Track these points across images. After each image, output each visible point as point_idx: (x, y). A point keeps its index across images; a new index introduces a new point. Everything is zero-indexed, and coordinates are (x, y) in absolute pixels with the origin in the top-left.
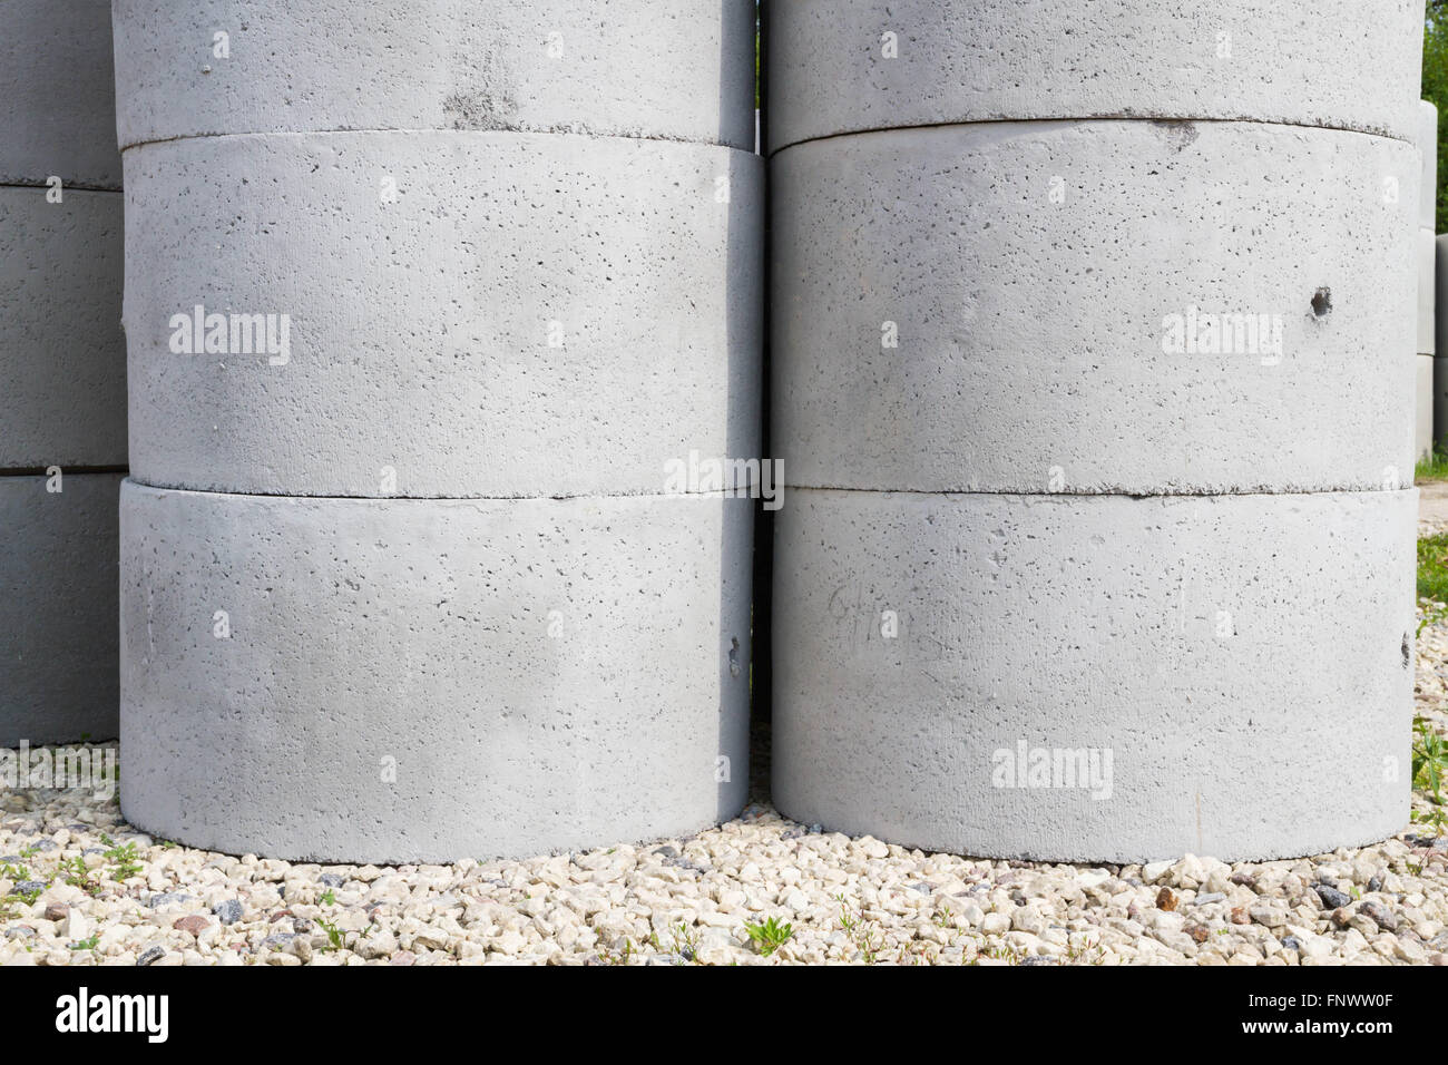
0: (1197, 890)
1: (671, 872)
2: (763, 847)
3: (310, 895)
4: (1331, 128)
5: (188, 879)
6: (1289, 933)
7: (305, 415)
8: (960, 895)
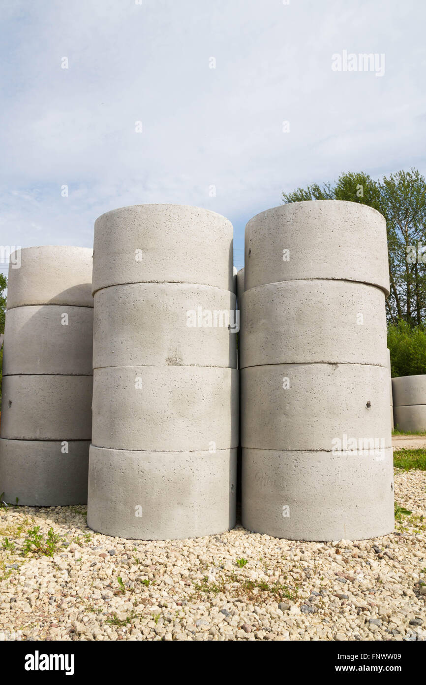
0: (345, 549)
1: (218, 544)
2: (240, 537)
3: (131, 549)
4: (368, 364)
5: (102, 543)
6: (367, 561)
7: (132, 431)
8: (288, 550)
